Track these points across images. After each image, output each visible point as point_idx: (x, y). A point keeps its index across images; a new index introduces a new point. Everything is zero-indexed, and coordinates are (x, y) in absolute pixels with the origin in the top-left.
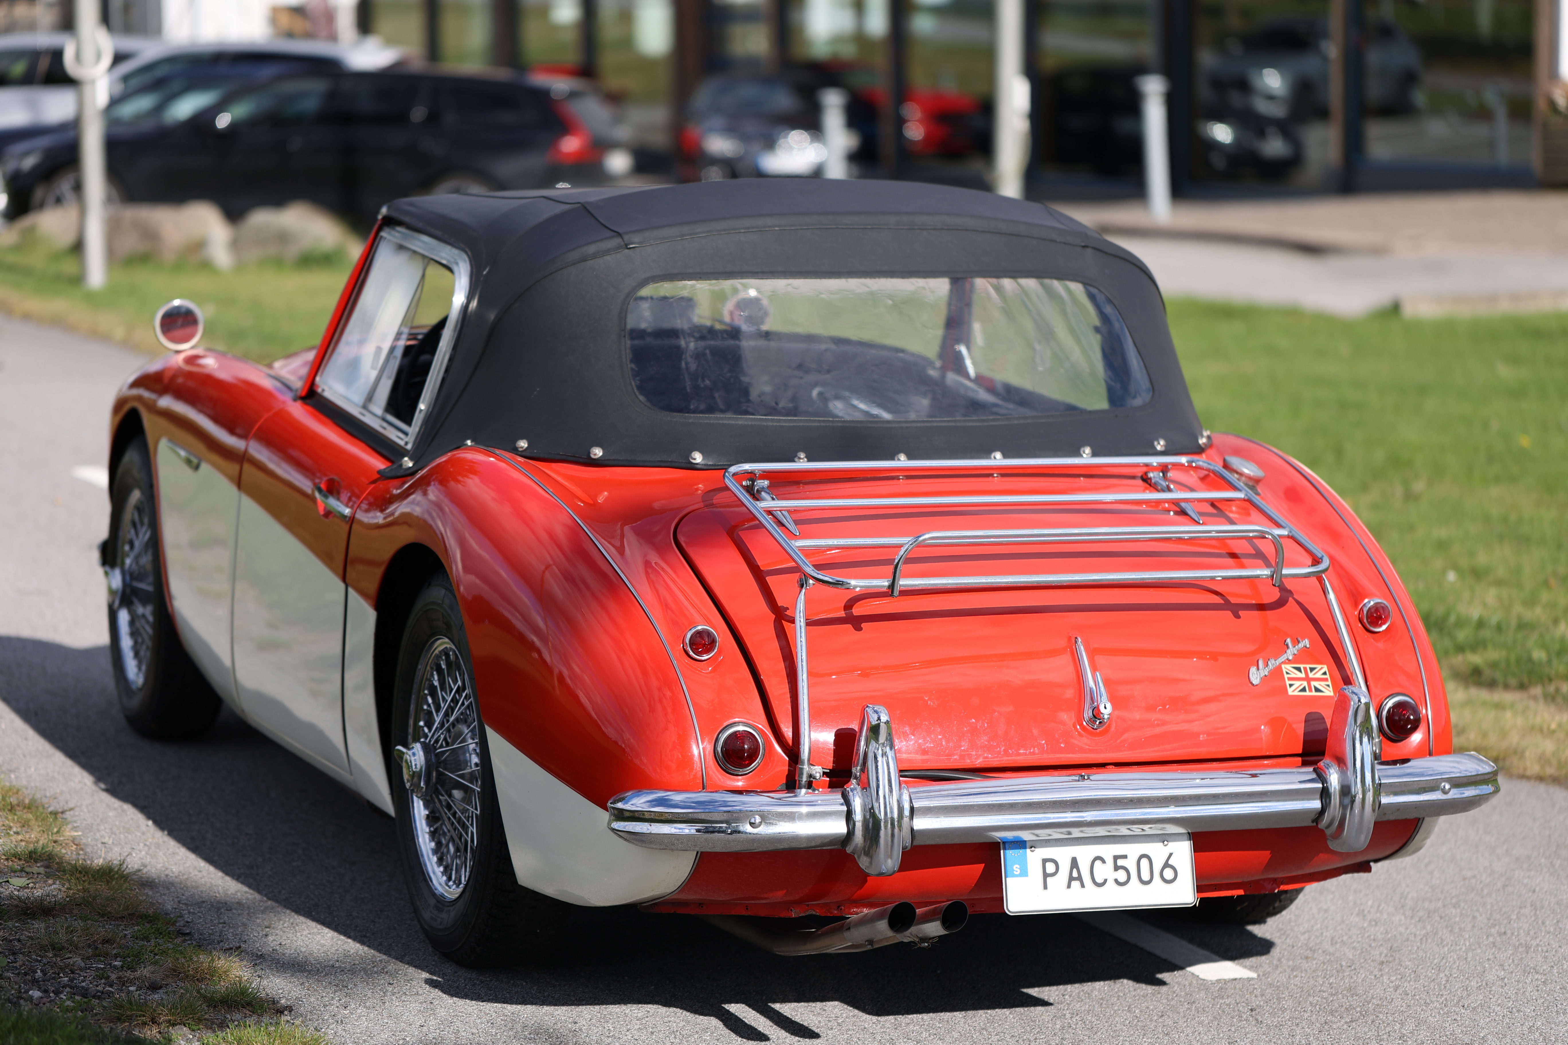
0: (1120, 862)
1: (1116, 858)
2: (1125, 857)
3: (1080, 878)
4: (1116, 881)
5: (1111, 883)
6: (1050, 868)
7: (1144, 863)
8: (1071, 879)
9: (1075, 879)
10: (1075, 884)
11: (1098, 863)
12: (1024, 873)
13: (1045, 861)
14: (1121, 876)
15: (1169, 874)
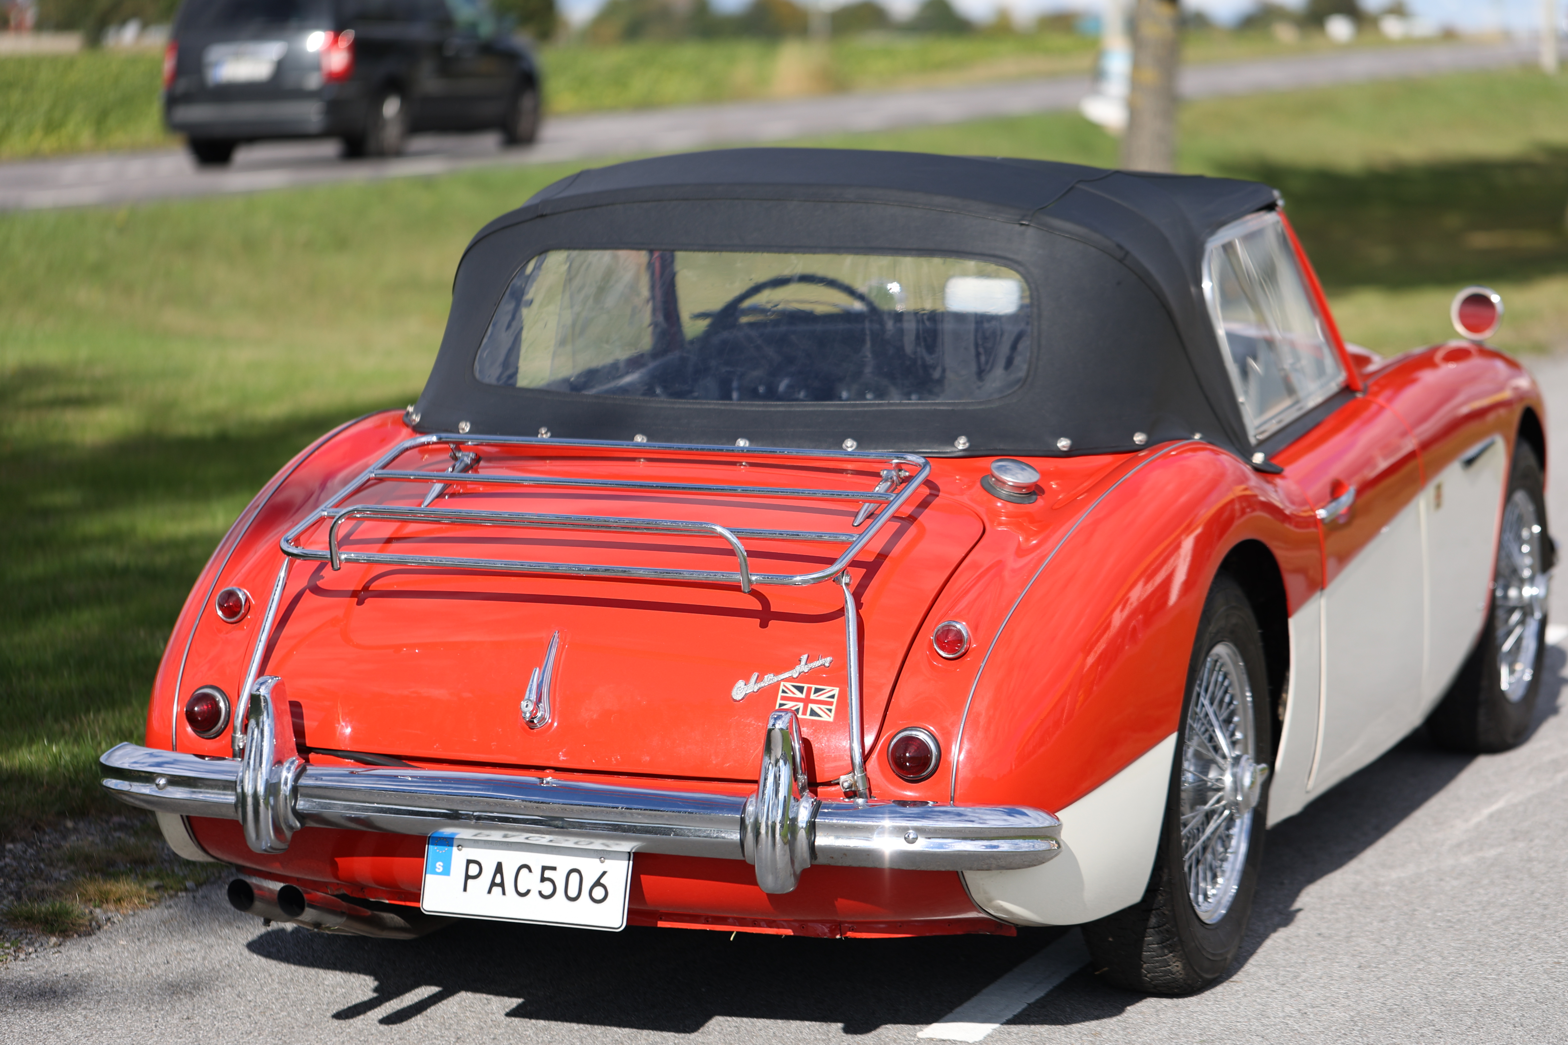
0: (548, 874)
1: (544, 868)
2: (554, 869)
3: (502, 885)
4: (540, 893)
5: (534, 894)
6: (474, 870)
7: (575, 877)
8: (493, 884)
9: (498, 885)
10: (497, 890)
11: (524, 871)
12: (446, 872)
13: (469, 862)
14: (547, 888)
15: (598, 893)
